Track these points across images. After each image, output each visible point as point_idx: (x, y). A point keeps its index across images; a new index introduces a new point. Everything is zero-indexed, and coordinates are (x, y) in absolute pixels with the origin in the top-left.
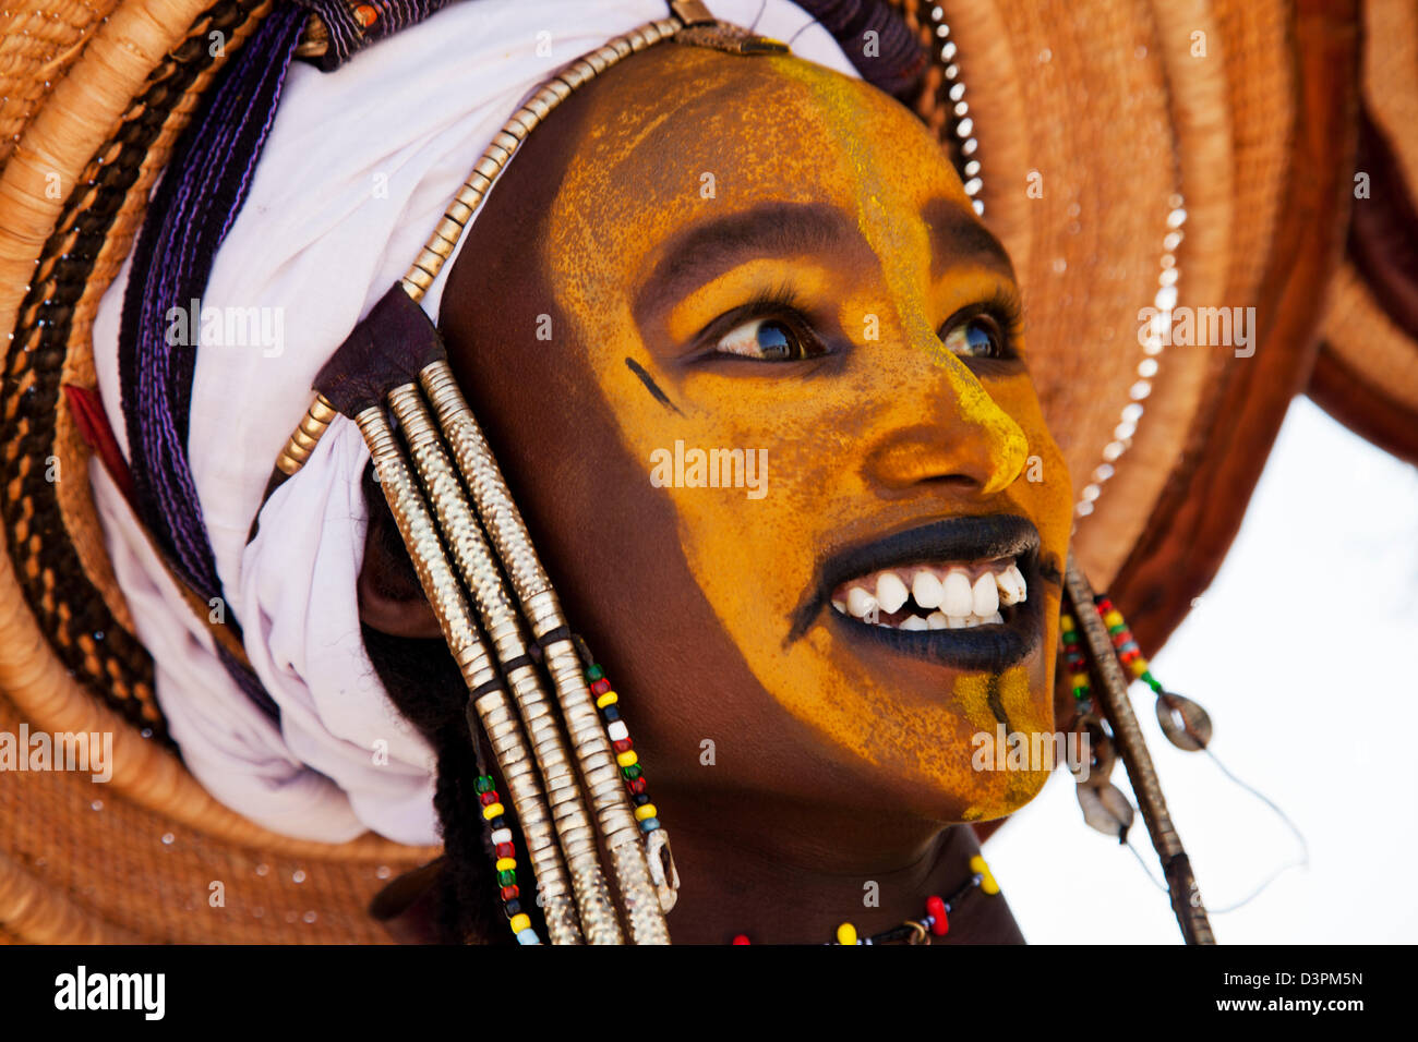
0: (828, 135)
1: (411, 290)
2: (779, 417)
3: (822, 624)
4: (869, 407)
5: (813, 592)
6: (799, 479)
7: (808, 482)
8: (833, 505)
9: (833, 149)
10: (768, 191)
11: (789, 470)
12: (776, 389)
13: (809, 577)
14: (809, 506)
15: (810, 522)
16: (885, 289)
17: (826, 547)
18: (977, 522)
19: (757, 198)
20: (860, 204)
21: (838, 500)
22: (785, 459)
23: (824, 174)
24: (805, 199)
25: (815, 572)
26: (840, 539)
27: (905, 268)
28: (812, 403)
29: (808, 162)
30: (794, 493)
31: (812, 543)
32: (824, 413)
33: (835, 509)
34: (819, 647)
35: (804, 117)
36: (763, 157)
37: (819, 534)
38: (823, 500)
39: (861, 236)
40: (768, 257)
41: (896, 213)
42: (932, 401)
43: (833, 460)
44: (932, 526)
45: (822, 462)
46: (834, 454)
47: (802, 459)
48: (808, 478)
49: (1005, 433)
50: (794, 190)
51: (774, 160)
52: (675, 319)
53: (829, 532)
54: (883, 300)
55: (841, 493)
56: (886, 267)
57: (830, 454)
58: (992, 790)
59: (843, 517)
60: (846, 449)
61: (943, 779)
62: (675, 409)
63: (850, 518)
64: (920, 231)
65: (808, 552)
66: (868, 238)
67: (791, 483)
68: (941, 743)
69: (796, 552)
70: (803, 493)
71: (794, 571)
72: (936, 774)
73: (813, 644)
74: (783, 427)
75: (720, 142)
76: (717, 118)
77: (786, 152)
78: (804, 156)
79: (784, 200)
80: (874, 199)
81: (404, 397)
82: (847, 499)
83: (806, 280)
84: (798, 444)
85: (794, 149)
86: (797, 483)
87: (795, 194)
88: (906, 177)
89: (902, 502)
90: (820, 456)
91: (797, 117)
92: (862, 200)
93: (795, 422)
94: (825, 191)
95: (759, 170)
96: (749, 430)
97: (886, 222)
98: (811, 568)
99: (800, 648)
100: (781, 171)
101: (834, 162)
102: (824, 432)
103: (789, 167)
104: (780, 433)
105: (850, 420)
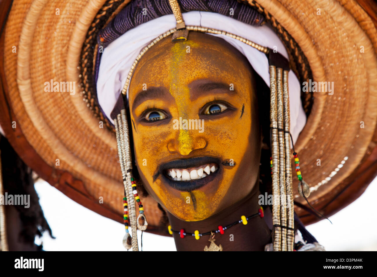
0: (169, 68)
2: (151, 135)
3: (159, 179)
4: (169, 133)
5: (156, 172)
6: (151, 149)
7: (153, 150)
8: (161, 154)
9: (168, 72)
10: (152, 84)
11: (149, 147)
12: (151, 129)
13: (155, 169)
14: (154, 154)
15: (155, 158)
16: (176, 105)
17: (160, 163)
18: (184, 160)
19: (149, 86)
20: (171, 86)
21: (162, 153)
22: (149, 145)
23: (164, 79)
24: (158, 86)
25: (157, 168)
26: (163, 161)
27: (181, 100)
28: (159, 131)
29: (162, 76)
30: (150, 152)
31: (156, 162)
32: (161, 133)
33: (162, 154)
34: (158, 183)
35: (165, 64)
36: (154, 75)
37: (158, 160)
38: (159, 153)
39: (170, 94)
40: (150, 99)
41: (180, 87)
43: (159, 145)
45: (156, 145)
46: (159, 144)
47: (152, 144)
48: (153, 149)
49: (183, 144)
50: (157, 83)
51: (155, 76)
52: (136, 112)
53: (161, 159)
55: (163, 151)
56: (176, 100)
57: (158, 143)
58: (189, 217)
59: (163, 156)
60: (162, 142)
61: (178, 214)
62: (136, 131)
63: (165, 157)
64: (187, 90)
65: (155, 164)
66: (172, 94)
67: (149, 150)
68: (177, 207)
69: (152, 164)
70: (152, 152)
71: (152, 168)
72: (177, 213)
73: (157, 183)
75: (148, 71)
76: (150, 64)
77: (158, 74)
78: (162, 75)
79: (155, 86)
80: (174, 84)
82: (164, 152)
83: (159, 104)
84: (153, 141)
85: (160, 73)
86: (150, 150)
87: (157, 85)
88: (186, 77)
89: (173, 154)
90: (156, 144)
91: (164, 64)
93: (154, 136)
94: (163, 83)
95: (152, 78)
97: (177, 89)
98: (156, 167)
99: (155, 183)
100: (156, 78)
101: (168, 76)
102: (159, 138)
103: (158, 77)
104: (150, 138)
105: (164, 135)
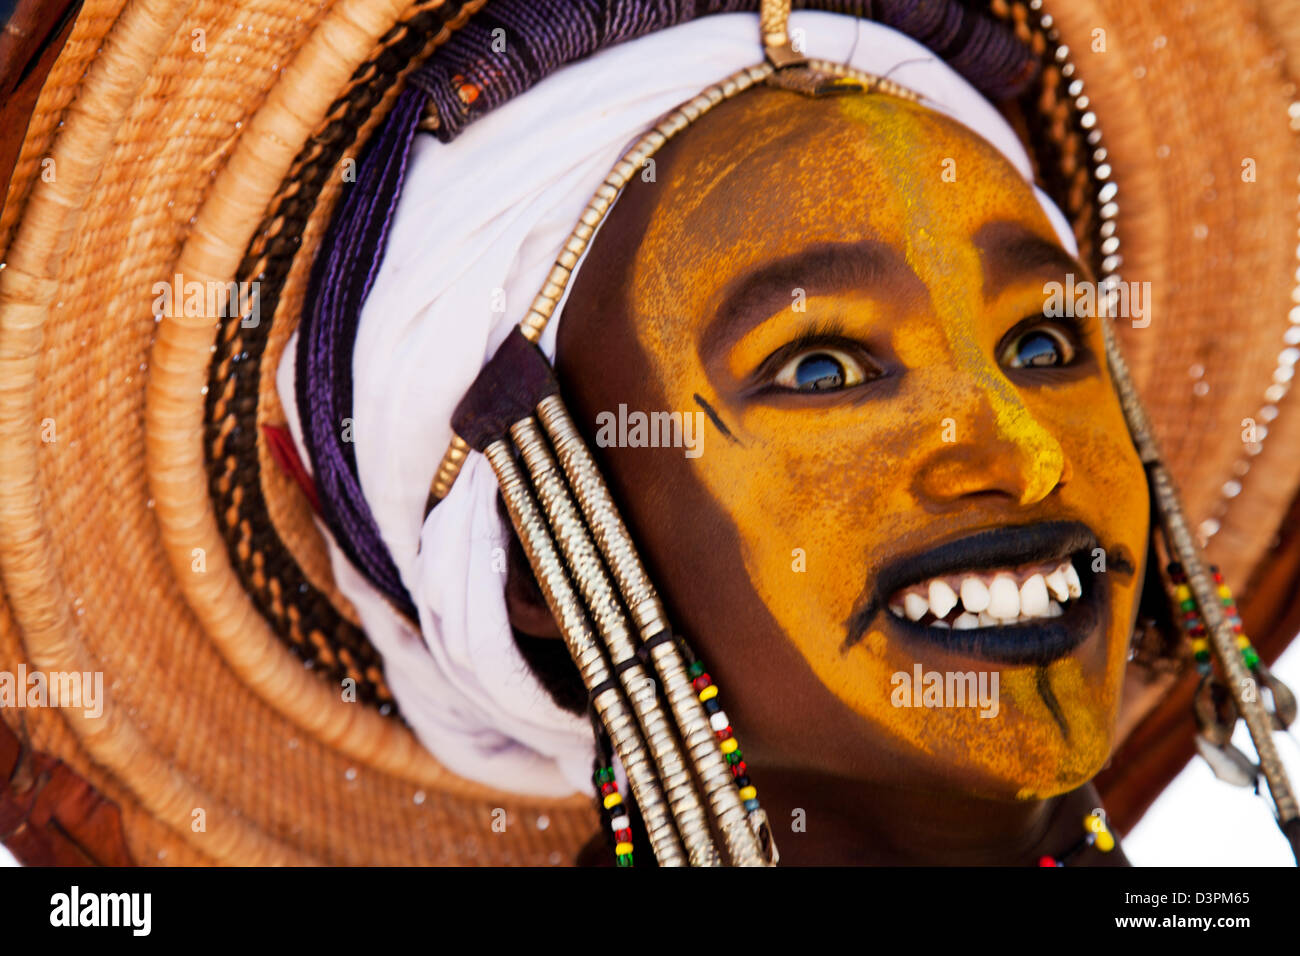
0: (881, 173)
1: (528, 332)
2: (830, 443)
3: (877, 629)
4: (916, 428)
5: (866, 600)
6: (846, 500)
7: (855, 502)
8: (884, 521)
9: (884, 186)
10: (819, 233)
11: (837, 493)
12: (825, 420)
13: (862, 588)
14: (857, 524)
15: (860, 538)
16: (935, 315)
17: (878, 560)
18: (1017, 531)
19: (808, 240)
20: (908, 238)
21: (889, 517)
22: (834, 483)
23: (874, 212)
24: (854, 237)
25: (868, 584)
26: (891, 552)
27: (954, 295)
28: (862, 427)
29: (860, 202)
30: (842, 513)
31: (863, 556)
32: (875, 436)
33: (886, 525)
34: (875, 650)
35: (859, 158)
36: (817, 200)
37: (871, 549)
38: (873, 517)
39: (909, 269)
40: (818, 295)
41: (945, 243)
42: (972, 421)
43: (880, 481)
44: (972, 538)
45: (869, 483)
46: (881, 475)
47: (849, 481)
48: (855, 499)
49: (1037, 449)
50: (844, 230)
51: (827, 202)
52: (734, 357)
53: (881, 546)
54: (933, 325)
55: (891, 510)
56: (935, 295)
57: (877, 475)
58: (1041, 773)
59: (894, 531)
60: (893, 469)
61: (993, 765)
62: (736, 440)
63: (901, 532)
64: (971, 257)
65: (859, 564)
66: (916, 269)
67: (838, 504)
68: (990, 732)
69: (848, 566)
70: (850, 513)
71: (846, 583)
72: (985, 760)
73: (868, 648)
74: (833, 453)
75: (778, 189)
76: (777, 165)
77: (840, 194)
78: (856, 197)
79: (834, 240)
80: (922, 231)
81: (524, 431)
82: (898, 515)
83: (856, 313)
84: (847, 468)
85: (847, 191)
86: (844, 505)
87: (844, 234)
88: (958, 206)
89: (948, 516)
90: (867, 477)
91: (852, 159)
92: (910, 234)
93: (845, 447)
94: (874, 228)
95: (812, 212)
96: (801, 458)
97: (936, 252)
98: (864, 579)
99: (857, 653)
100: (833, 212)
101: (884, 200)
102: (873, 454)
103: (841, 208)
104: (830, 459)
105: (896, 442)
